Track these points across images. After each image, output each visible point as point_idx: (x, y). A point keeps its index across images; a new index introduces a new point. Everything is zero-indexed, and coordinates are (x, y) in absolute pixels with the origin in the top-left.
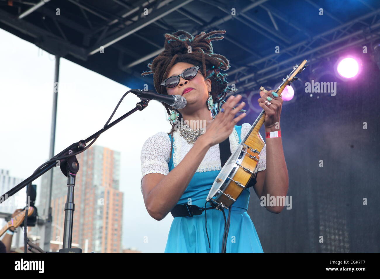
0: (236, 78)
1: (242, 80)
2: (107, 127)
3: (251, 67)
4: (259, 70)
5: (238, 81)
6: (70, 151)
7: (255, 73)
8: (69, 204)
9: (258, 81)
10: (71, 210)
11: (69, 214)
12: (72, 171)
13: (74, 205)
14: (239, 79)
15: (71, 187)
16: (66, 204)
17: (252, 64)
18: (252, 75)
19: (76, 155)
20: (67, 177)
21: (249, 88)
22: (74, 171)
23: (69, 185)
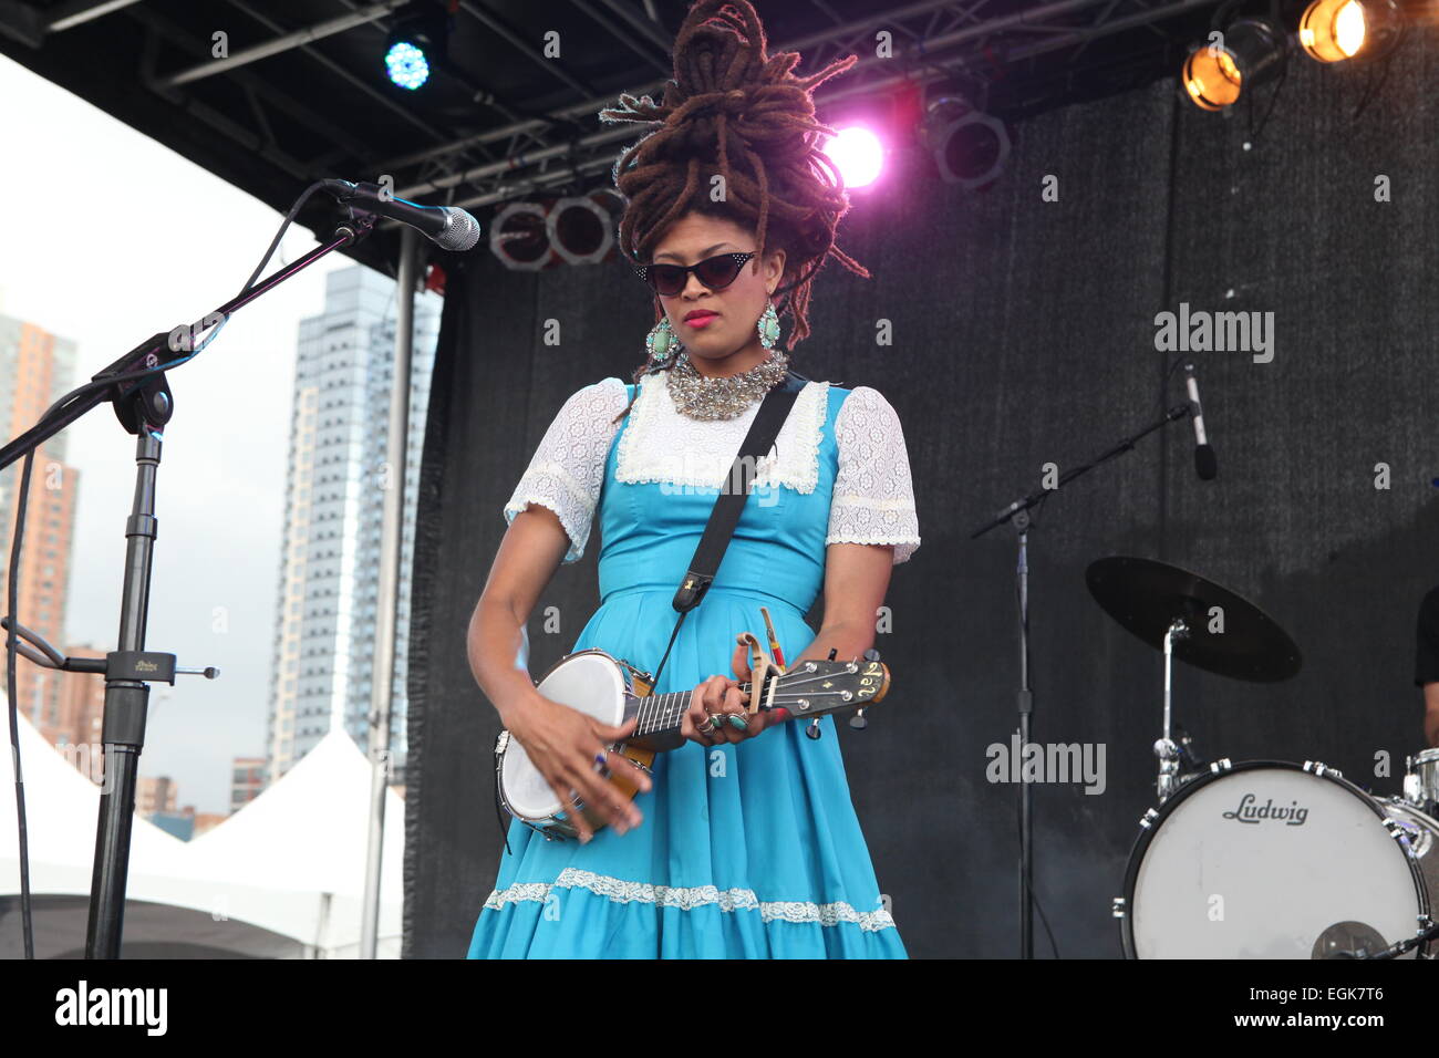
0: (510, 151)
1: (528, 159)
2: (249, 293)
3: (559, 121)
4: (586, 135)
5: (517, 162)
6: (151, 358)
7: (573, 143)
8: (142, 520)
9: (580, 168)
10: (145, 535)
11: (140, 548)
12: (154, 419)
13: (155, 521)
14: (520, 155)
15: (147, 467)
16: (130, 518)
17: (565, 114)
18: (562, 149)
19: (166, 373)
20: (136, 436)
21: (550, 186)
22: (160, 418)
23: (141, 462)
